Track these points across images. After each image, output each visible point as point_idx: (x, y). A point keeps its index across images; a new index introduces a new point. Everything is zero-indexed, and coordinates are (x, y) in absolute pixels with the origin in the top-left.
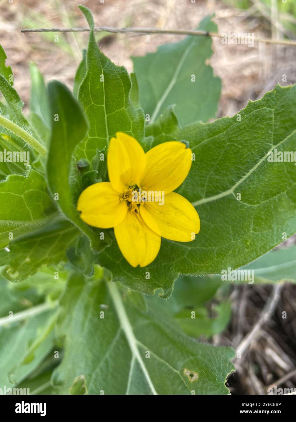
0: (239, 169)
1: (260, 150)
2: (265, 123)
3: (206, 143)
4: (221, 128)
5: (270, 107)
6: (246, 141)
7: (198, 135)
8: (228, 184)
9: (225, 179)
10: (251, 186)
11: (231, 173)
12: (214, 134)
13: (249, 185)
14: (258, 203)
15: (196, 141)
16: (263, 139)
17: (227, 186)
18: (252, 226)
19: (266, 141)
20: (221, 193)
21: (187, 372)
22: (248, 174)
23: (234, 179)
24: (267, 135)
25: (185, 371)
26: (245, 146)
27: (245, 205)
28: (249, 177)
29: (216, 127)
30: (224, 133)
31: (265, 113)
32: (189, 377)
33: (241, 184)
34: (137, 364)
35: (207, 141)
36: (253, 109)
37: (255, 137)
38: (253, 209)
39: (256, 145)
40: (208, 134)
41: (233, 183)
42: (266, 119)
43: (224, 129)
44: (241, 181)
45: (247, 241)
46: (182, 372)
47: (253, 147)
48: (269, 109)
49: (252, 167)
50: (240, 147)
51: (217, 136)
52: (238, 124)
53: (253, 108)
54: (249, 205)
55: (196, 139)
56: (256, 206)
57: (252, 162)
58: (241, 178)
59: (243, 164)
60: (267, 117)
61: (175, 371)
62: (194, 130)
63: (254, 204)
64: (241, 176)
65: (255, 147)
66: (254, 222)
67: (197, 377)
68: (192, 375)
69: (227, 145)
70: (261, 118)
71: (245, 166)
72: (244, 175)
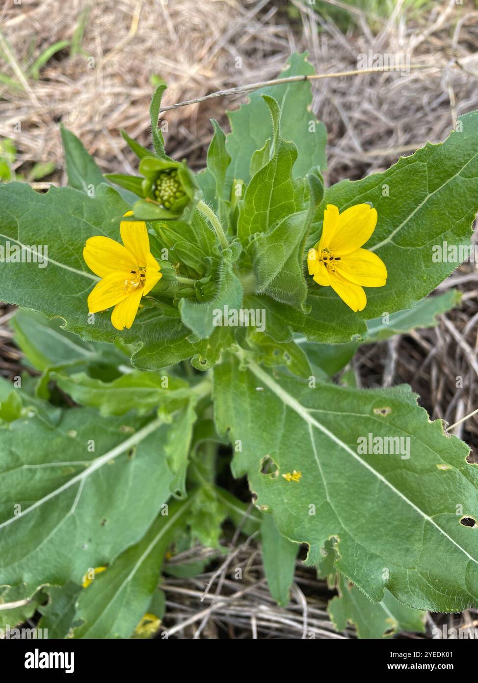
0: (395, 218)
1: (416, 199)
2: (419, 176)
3: (357, 200)
4: (373, 184)
5: (423, 161)
6: (401, 193)
7: (348, 193)
8: (384, 234)
9: (380, 230)
10: (411, 232)
11: (387, 224)
12: (366, 190)
13: (408, 232)
14: (424, 244)
15: (347, 199)
16: (418, 189)
17: (383, 236)
18: (423, 264)
19: (422, 191)
20: (378, 243)
21: (377, 411)
22: (405, 222)
23: (390, 229)
24: (421, 186)
25: (375, 411)
26: (399, 198)
27: (409, 249)
28: (407, 225)
29: (367, 184)
30: (376, 188)
31: (418, 167)
32: (382, 414)
33: (399, 231)
34: (316, 429)
35: (358, 198)
36: (405, 165)
37: (410, 188)
38: (420, 250)
39: (411, 195)
40: (359, 191)
41: (390, 232)
42: (419, 172)
43: (377, 185)
44: (398, 229)
45: (422, 277)
46: (372, 413)
47: (408, 197)
48: (422, 163)
49: (408, 215)
50: (394, 198)
51: (369, 192)
52: (390, 179)
53: (405, 163)
54: (413, 248)
55: (347, 197)
56: (421, 247)
57: (408, 210)
58: (398, 226)
59: (399, 214)
60: (420, 170)
61: (363, 415)
62: (343, 188)
63: (419, 245)
64: (398, 224)
65: (410, 196)
66: (424, 261)
67: (390, 410)
68: (384, 412)
69: (380, 199)
70: (415, 172)
71: (402, 215)
72: (402, 223)
